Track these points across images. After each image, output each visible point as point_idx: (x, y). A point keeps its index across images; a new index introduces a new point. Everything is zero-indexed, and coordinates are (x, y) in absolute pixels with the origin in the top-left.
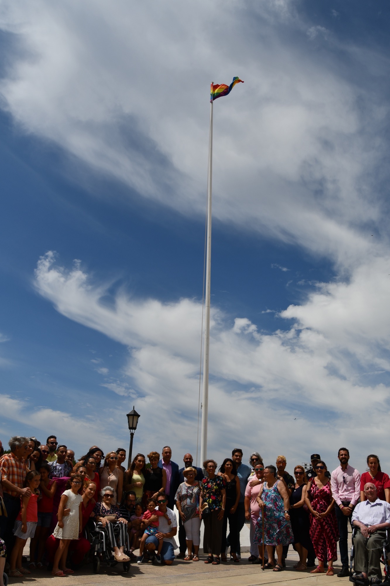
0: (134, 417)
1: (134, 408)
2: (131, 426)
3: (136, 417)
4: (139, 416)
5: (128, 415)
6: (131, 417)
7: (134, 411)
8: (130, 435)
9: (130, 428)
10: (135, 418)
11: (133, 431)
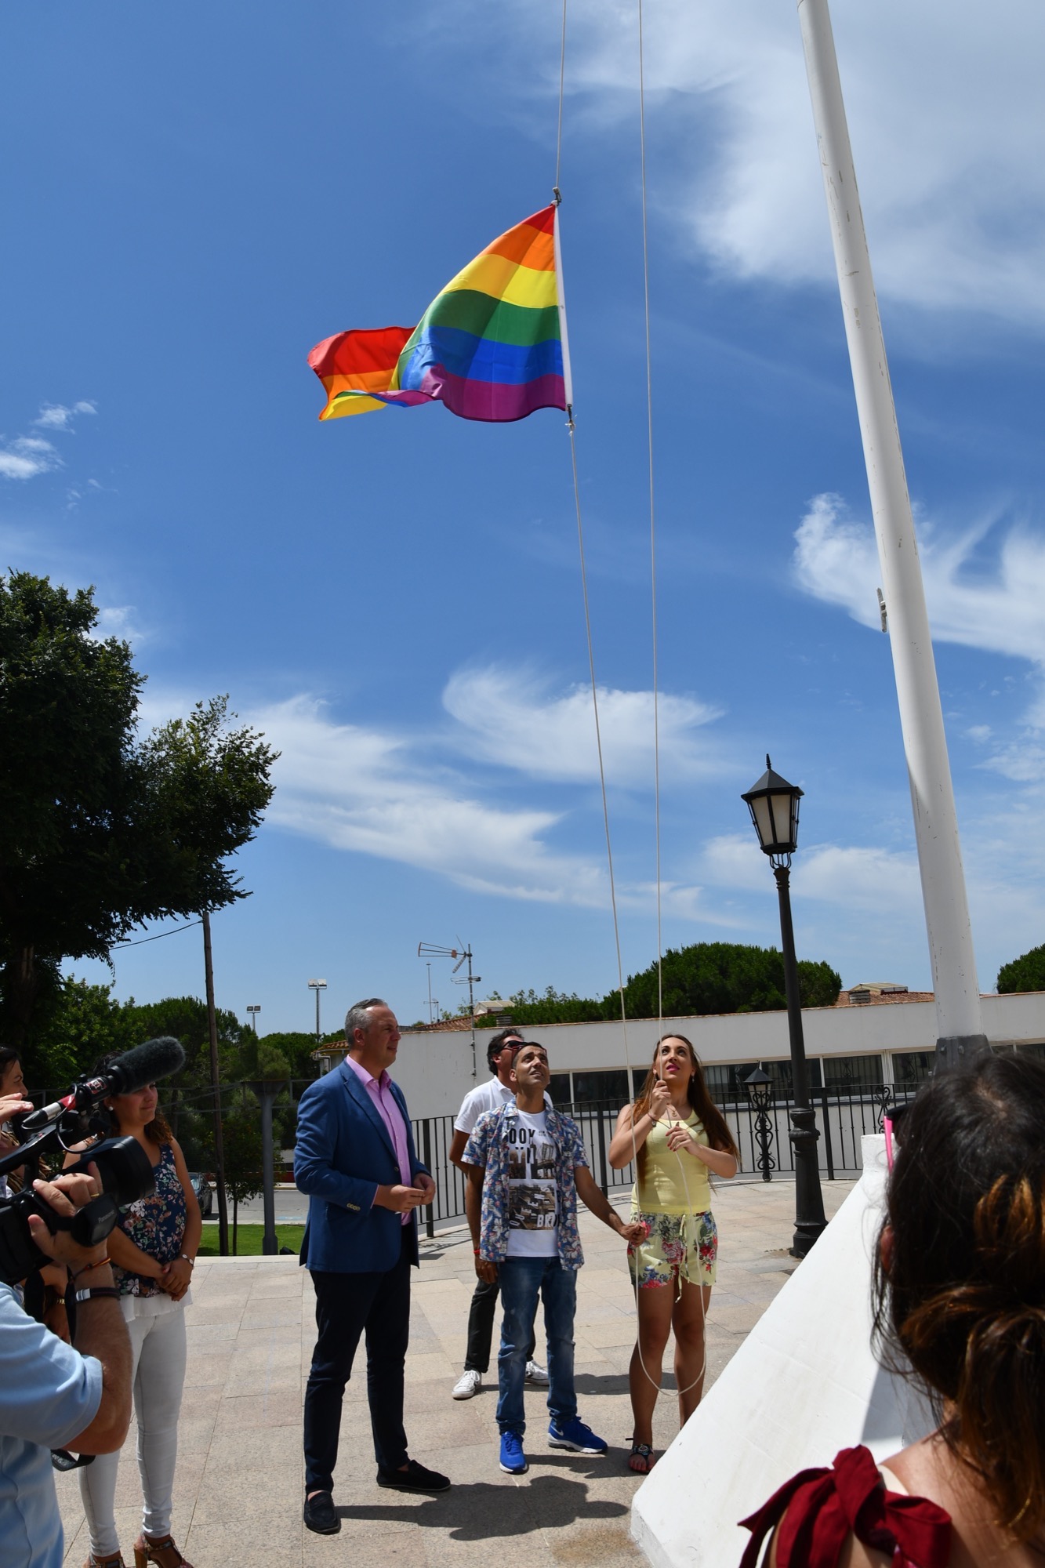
0: (774, 798)
1: (769, 765)
2: (769, 840)
3: (785, 799)
4: (794, 793)
5: (749, 798)
6: (761, 804)
7: (772, 775)
8: (774, 880)
9: (768, 850)
10: (781, 804)
11: (781, 859)
